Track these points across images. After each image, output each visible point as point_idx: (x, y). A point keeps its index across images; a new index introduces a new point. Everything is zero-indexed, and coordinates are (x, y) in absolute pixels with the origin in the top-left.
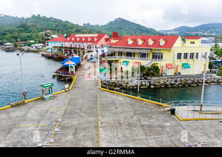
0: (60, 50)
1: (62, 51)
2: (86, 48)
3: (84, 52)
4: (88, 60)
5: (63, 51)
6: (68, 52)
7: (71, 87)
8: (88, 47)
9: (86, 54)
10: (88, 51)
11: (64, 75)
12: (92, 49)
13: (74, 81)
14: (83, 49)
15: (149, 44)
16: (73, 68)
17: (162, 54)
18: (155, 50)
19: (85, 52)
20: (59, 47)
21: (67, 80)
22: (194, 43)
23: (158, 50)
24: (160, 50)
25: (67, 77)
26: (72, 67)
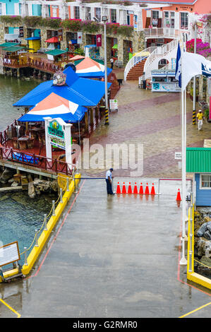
0: (30, 31)
1: (38, 40)
2: (139, 27)
3: (128, 45)
4: (145, 85)
5: (44, 37)
6: (64, 44)
7: (30, 259)
8: (148, 23)
9: (137, 55)
10: (150, 43)
11: (20, 168)
12: (167, 33)
13: (64, 200)
14: (128, 30)
16: (61, 134)
19: (135, 46)
20: (28, 20)
21: (31, 193)
25: (34, 176)
26: (57, 131)
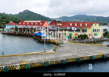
6: (22, 31)
8: (38, 28)
10: (38, 30)
15: (81, 26)
17: (86, 30)
18: (83, 28)
20: (15, 28)
22: (96, 25)
23: (85, 28)
24: (86, 28)
